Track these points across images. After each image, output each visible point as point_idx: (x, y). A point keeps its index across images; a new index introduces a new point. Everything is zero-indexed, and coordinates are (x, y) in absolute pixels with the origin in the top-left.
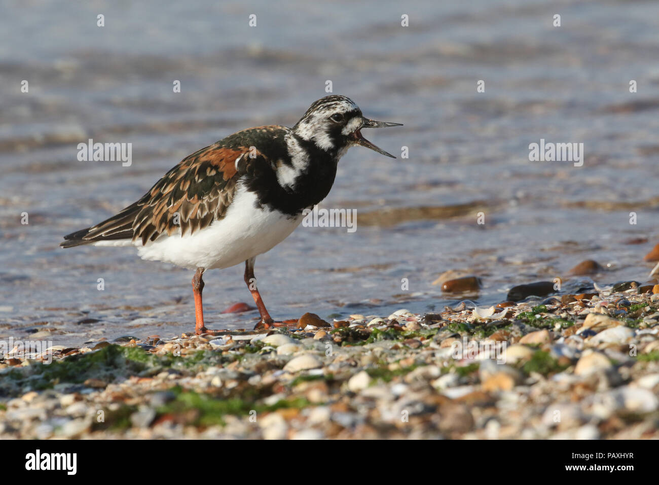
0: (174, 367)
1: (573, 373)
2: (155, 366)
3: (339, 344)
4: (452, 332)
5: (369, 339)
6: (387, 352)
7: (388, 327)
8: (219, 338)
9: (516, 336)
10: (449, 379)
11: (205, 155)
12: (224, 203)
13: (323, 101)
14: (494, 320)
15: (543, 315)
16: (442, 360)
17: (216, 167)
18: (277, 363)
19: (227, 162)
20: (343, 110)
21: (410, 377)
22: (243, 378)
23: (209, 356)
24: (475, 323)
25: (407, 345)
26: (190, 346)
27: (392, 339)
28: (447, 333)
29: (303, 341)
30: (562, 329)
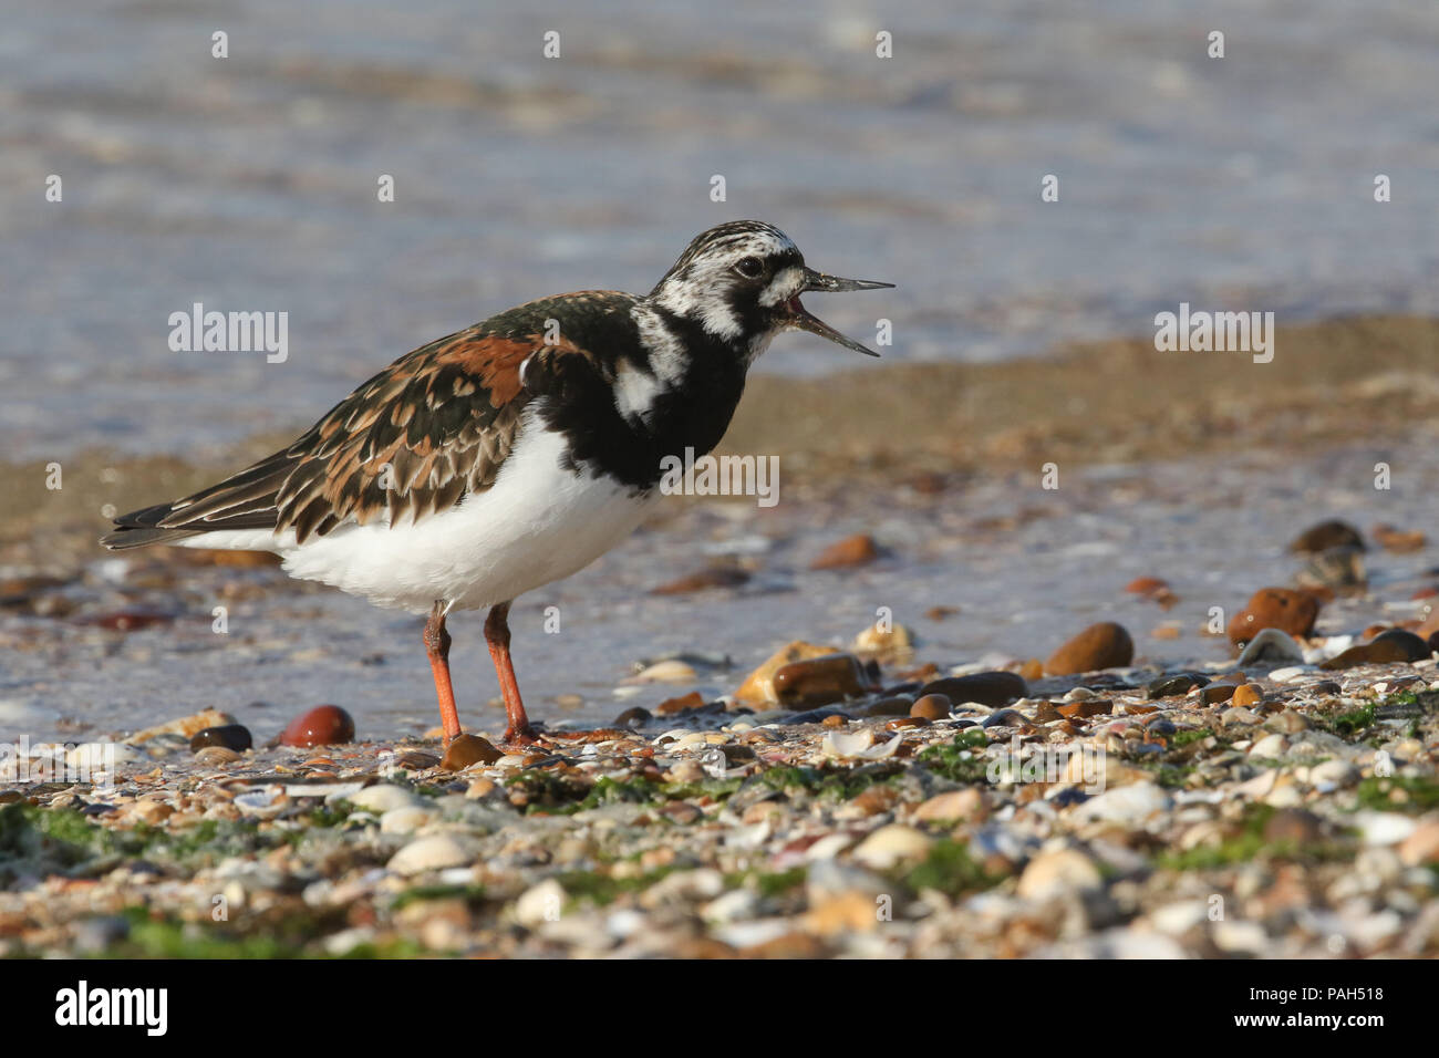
0: (148, 856)
1: (1013, 895)
2: (106, 853)
3: (522, 809)
4: (773, 787)
5: (588, 799)
6: (621, 831)
7: (631, 773)
8: (257, 791)
9: (910, 799)
10: (737, 901)
11: (449, 351)
12: (490, 457)
13: (718, 232)
14: (868, 761)
15: (974, 753)
16: (739, 852)
17: (475, 379)
18: (375, 853)
19: (500, 366)
20: (763, 250)
21: (652, 896)
22: (292, 886)
23: (228, 832)
24: (826, 768)
25: (669, 815)
26: (192, 808)
27: (639, 801)
28: (759, 790)
29: (442, 801)
30: (1017, 787)
